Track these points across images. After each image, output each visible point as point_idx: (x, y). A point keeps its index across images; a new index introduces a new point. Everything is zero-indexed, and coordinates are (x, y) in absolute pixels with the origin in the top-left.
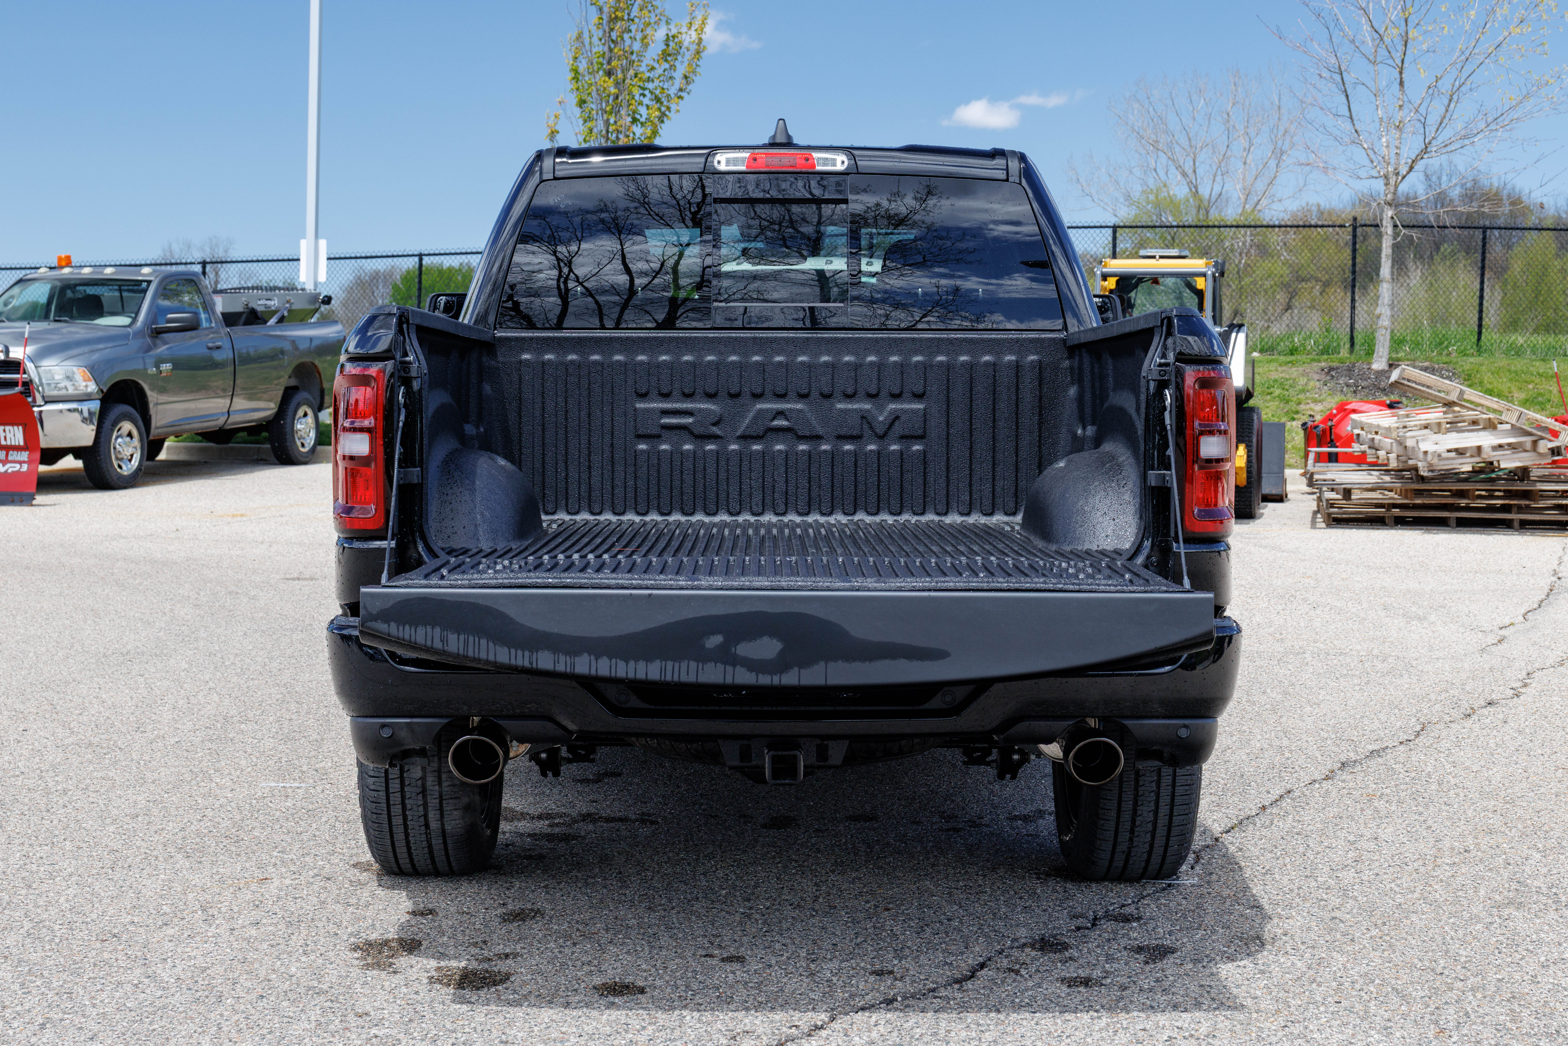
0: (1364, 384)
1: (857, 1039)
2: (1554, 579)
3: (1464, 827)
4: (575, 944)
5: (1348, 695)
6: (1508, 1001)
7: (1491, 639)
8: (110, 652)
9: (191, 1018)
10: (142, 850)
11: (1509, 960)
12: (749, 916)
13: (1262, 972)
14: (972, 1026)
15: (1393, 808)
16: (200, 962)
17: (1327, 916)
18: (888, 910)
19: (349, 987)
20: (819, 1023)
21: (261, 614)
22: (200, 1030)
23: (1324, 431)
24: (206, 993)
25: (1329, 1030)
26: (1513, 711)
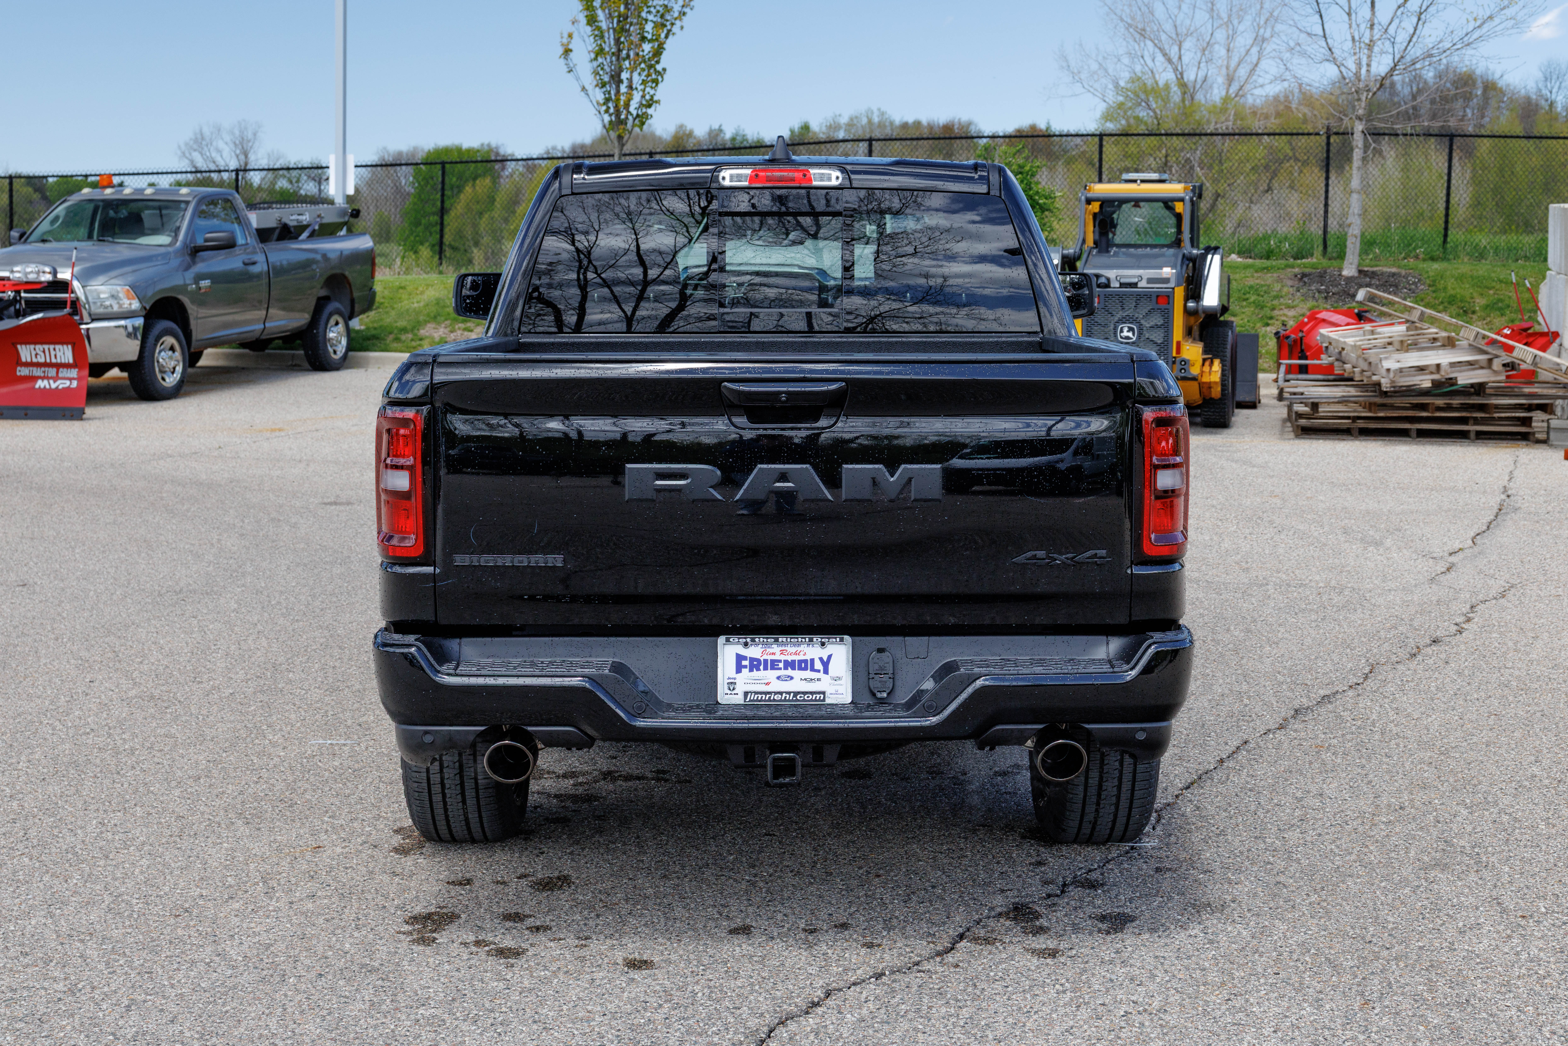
0: (1335, 290)
1: (849, 1016)
2: (1503, 497)
3: (1400, 781)
4: (598, 916)
5: (1306, 633)
6: (1427, 969)
7: (1441, 567)
8: (164, 590)
9: (259, 999)
10: (206, 816)
11: (1431, 926)
12: (754, 884)
13: (1211, 942)
14: (952, 1002)
15: (1339, 761)
16: (264, 938)
17: (1273, 881)
18: (878, 876)
19: (398, 964)
20: (816, 1000)
21: (302, 546)
22: (267, 1011)
23: (1295, 341)
24: (271, 972)
25: (1266, 1003)
26: (1455, 650)
